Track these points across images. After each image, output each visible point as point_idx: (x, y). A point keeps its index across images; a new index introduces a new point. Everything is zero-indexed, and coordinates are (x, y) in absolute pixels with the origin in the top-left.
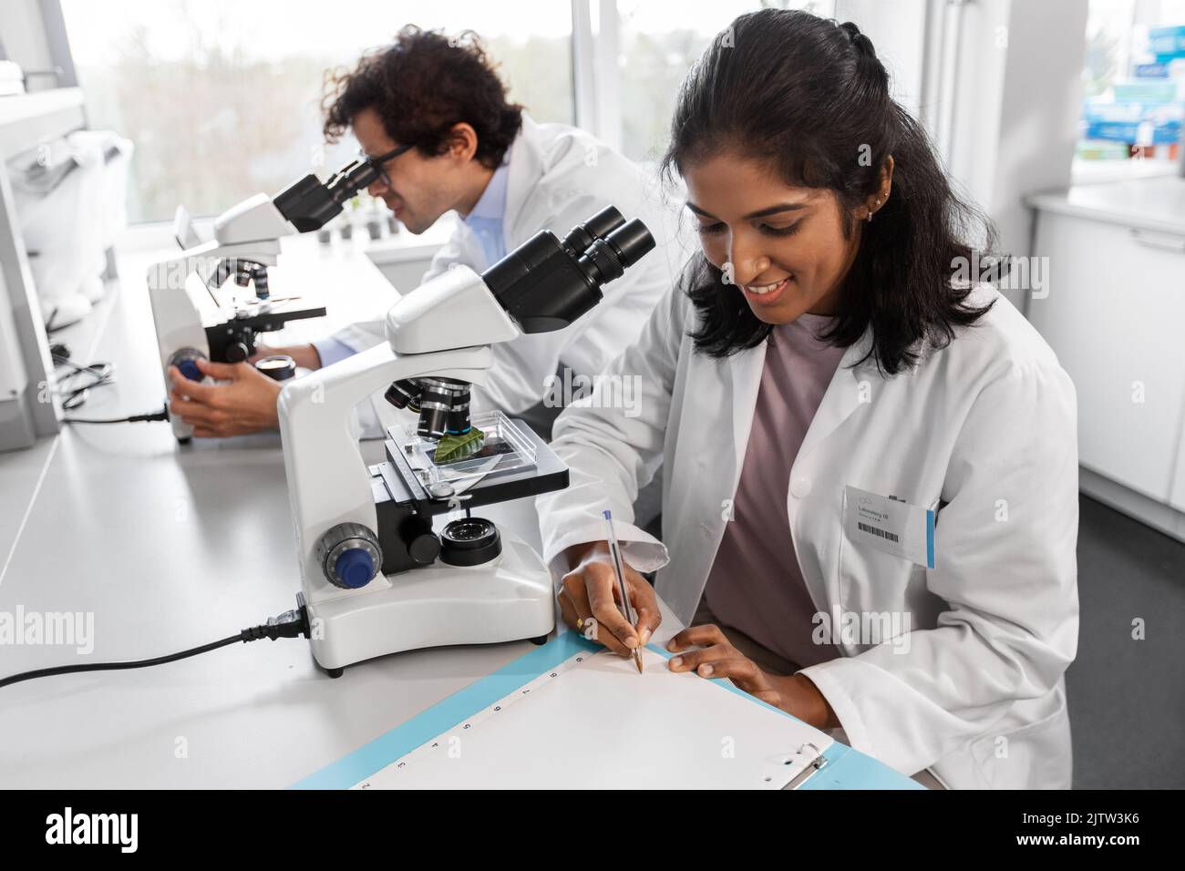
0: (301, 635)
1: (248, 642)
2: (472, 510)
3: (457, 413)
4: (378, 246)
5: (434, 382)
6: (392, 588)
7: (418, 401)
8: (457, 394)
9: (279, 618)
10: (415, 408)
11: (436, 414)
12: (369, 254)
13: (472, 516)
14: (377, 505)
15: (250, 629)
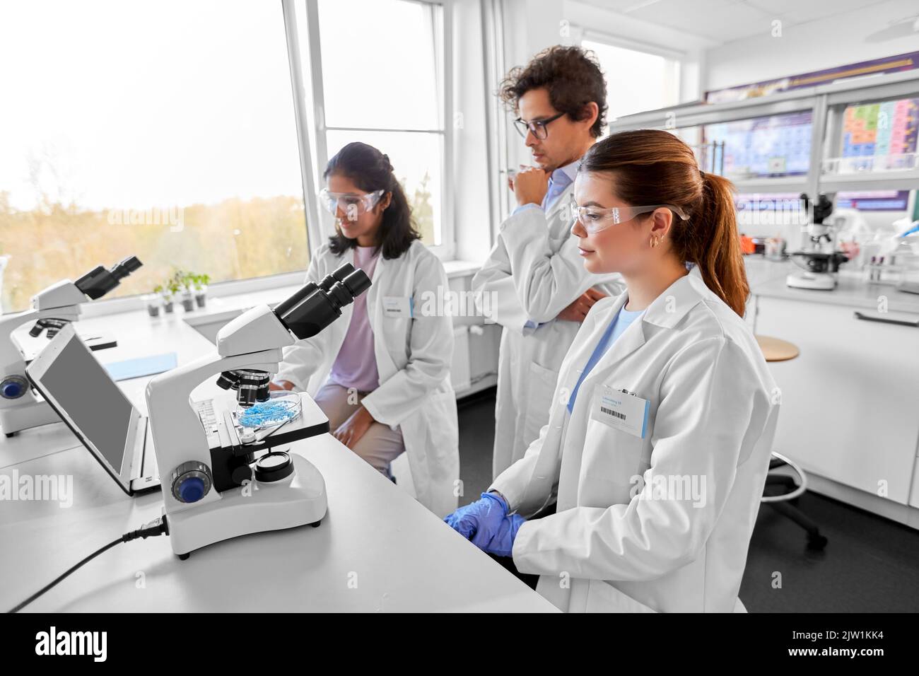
0: (164, 534)
1: (127, 542)
2: (272, 448)
3: (262, 389)
4: (190, 315)
5: (248, 373)
6: (222, 499)
7: (237, 384)
8: (262, 378)
9: (149, 524)
10: (236, 388)
11: (250, 392)
12: (186, 321)
13: (272, 452)
14: (211, 450)
15: (129, 534)
